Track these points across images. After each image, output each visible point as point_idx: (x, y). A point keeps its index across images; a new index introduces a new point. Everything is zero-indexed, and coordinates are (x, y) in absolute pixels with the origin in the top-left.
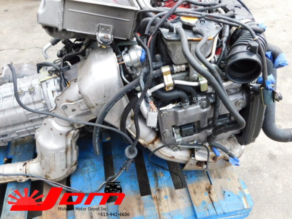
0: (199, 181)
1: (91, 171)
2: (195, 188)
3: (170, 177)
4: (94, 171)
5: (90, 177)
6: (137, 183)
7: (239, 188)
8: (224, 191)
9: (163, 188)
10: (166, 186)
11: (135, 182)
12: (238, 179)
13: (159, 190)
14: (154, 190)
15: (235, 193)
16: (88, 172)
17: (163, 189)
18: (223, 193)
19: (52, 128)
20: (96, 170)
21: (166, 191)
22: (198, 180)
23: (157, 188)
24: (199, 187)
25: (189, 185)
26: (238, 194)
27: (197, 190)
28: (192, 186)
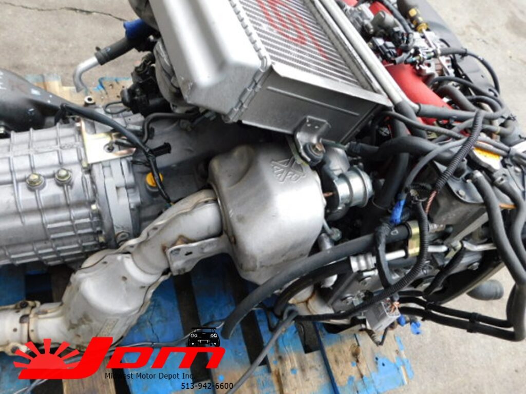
0: (341, 340)
1: (158, 322)
2: (337, 353)
3: (295, 332)
4: (162, 321)
5: (156, 334)
6: (244, 346)
7: (397, 351)
8: (376, 356)
9: (287, 353)
10: (292, 351)
11: (240, 344)
12: (395, 337)
13: (281, 359)
14: (274, 359)
15: (392, 361)
16: (152, 325)
17: (287, 356)
18: (375, 360)
19: (126, 276)
20: (167, 319)
21: (293, 359)
22: (339, 339)
23: (277, 355)
24: (342, 352)
25: (327, 348)
26: (395, 361)
27: (339, 358)
28: (332, 350)
